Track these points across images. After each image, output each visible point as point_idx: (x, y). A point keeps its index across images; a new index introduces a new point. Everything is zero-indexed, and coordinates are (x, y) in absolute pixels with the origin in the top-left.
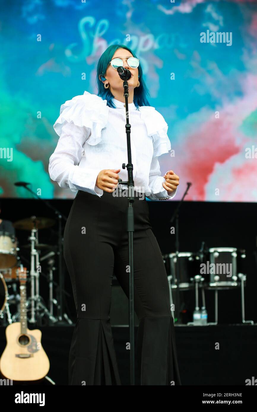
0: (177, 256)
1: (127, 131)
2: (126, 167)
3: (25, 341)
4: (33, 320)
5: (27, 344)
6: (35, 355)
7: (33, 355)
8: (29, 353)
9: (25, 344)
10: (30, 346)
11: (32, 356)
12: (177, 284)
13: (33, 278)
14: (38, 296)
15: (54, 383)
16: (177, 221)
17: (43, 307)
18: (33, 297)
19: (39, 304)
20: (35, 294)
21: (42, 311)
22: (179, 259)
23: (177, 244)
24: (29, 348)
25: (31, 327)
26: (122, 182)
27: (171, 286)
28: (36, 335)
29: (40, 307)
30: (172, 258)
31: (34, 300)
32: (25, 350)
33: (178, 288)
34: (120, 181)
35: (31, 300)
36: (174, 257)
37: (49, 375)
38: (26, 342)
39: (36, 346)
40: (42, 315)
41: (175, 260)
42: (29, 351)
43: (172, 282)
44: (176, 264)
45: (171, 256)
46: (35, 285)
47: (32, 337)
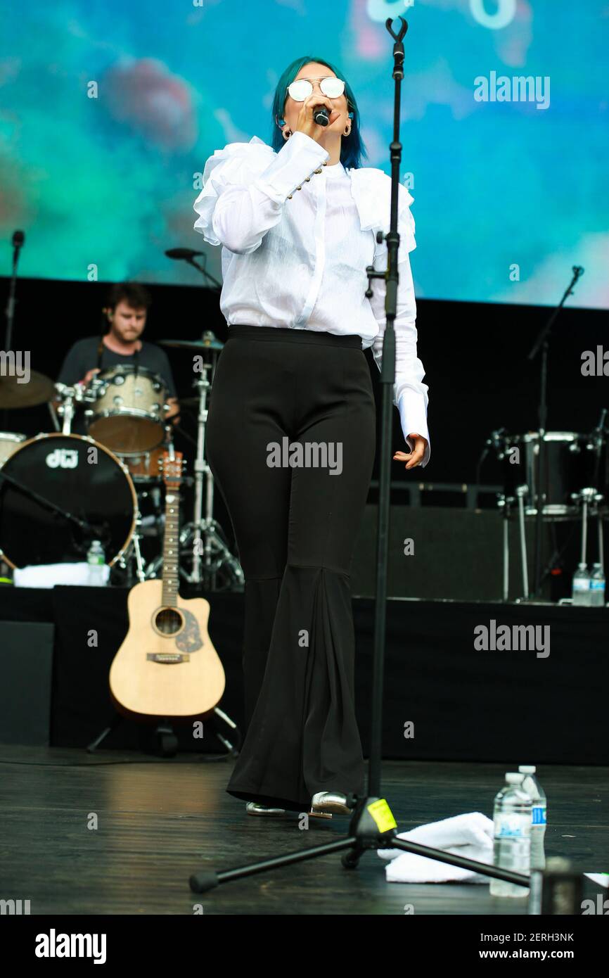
0: (540, 441)
1: (394, 157)
2: (386, 239)
3: (171, 623)
4: (195, 577)
5: (177, 629)
6: (193, 656)
7: (188, 656)
8: (178, 652)
9: (171, 632)
10: (180, 635)
11: (184, 658)
12: (539, 506)
13: (199, 476)
14: (209, 519)
15: (233, 725)
16: (545, 355)
17: (221, 546)
18: (198, 521)
19: (212, 539)
20: (204, 516)
21: (217, 555)
22: (545, 446)
23: (543, 411)
24: (179, 639)
25: (187, 591)
26: (375, 274)
27: (525, 511)
28: (199, 609)
29: (213, 546)
30: (530, 442)
31: (200, 528)
32: (169, 645)
33: (540, 515)
34: (370, 270)
35: (193, 530)
36: (535, 441)
37: (222, 704)
38: (174, 627)
39: (197, 635)
40: (219, 563)
41: (536, 448)
42: (180, 648)
43: (527, 499)
44: (537, 457)
45: (529, 437)
46: (204, 493)
47: (188, 613)
